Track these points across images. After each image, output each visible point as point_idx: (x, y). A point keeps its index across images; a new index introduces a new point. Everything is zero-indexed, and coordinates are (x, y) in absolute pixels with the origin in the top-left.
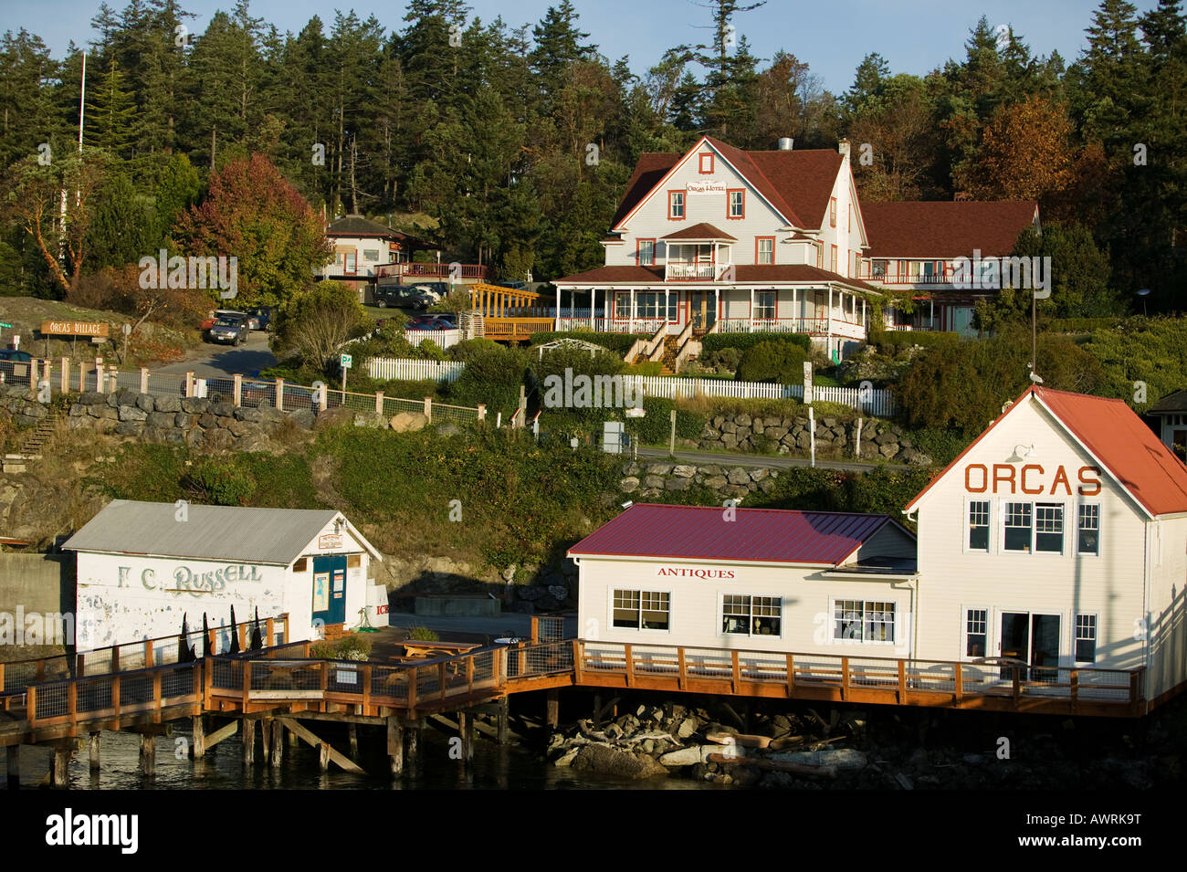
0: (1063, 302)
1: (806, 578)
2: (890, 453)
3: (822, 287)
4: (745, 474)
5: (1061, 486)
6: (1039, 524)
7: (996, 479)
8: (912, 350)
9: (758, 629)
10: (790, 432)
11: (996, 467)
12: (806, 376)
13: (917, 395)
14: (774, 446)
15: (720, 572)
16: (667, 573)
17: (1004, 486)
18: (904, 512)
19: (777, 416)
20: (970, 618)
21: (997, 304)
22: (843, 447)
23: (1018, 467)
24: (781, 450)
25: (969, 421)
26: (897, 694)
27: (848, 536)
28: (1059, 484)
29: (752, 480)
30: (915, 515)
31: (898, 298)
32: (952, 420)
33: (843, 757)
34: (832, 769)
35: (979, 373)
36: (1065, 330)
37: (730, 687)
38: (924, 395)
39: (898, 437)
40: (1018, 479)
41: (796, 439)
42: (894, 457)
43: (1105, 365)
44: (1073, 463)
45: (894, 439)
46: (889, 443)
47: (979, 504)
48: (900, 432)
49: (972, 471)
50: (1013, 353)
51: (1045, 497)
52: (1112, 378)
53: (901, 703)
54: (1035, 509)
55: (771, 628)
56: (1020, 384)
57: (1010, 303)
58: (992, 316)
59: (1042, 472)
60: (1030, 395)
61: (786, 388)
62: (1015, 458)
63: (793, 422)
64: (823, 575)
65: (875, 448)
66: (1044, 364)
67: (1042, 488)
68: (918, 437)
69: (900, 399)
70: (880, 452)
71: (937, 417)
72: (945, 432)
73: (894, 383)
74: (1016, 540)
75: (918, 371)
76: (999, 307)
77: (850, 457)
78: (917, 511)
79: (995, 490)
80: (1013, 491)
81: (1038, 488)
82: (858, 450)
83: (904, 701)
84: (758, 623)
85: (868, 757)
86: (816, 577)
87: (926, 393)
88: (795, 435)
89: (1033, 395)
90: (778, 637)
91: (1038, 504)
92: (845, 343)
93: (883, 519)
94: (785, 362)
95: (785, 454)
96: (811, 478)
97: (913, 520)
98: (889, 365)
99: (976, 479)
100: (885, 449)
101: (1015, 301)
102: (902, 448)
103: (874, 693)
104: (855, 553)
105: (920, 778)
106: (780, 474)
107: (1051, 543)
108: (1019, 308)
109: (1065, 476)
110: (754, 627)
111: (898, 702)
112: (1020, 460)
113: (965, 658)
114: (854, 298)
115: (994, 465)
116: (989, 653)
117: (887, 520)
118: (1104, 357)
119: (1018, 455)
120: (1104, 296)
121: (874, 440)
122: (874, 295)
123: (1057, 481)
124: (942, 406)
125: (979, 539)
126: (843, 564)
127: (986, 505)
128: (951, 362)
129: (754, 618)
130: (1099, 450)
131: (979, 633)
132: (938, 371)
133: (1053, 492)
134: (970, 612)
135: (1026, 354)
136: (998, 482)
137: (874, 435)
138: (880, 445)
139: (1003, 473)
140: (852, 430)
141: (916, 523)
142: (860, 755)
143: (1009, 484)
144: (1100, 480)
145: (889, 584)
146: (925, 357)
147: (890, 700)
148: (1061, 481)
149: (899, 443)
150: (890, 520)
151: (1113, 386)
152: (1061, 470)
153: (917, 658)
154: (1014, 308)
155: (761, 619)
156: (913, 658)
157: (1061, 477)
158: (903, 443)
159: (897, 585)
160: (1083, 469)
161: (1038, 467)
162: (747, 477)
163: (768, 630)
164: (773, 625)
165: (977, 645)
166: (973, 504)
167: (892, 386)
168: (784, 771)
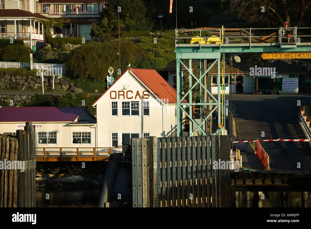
0: (128, 25)
1: (64, 126)
2: (65, 88)
3: (27, 19)
4: (19, 97)
5: (138, 96)
6: (132, 108)
7: (119, 95)
8: (66, 45)
9: (49, 142)
10: (26, 81)
11: (119, 91)
12: (31, 59)
13: (76, 66)
14: (20, 87)
15: (37, 125)
16: (20, 127)
17: (121, 97)
18: (92, 105)
19: (20, 75)
20: (113, 135)
21: (101, 26)
22: (48, 86)
23: (125, 91)
24: (23, 88)
25: (96, 75)
26: (93, 158)
27: (74, 114)
28: (137, 96)
29: (22, 99)
30: (96, 106)
31: (56, 22)
32: (89, 75)
33: (77, 178)
34: (75, 181)
35: (99, 57)
36: (129, 36)
37: (42, 159)
38: (78, 66)
39: (69, 82)
40: (125, 95)
41: (29, 84)
42: (67, 90)
43: (146, 52)
44: (141, 90)
45: (67, 83)
46: (65, 84)
47: (114, 102)
48: (69, 80)
49: (112, 93)
50: (111, 48)
51: (133, 100)
52: (149, 57)
53: (94, 160)
54: (130, 103)
55: (53, 142)
56: (114, 60)
57: (106, 25)
58: (99, 31)
59: (132, 92)
60: (128, 71)
61: (22, 64)
62: (124, 89)
63: (27, 77)
64: (70, 125)
65: (60, 86)
66: (123, 52)
67: (132, 97)
68: (76, 82)
69: (69, 67)
70: (62, 88)
71: (84, 74)
72: (87, 80)
73: (66, 61)
74: (126, 112)
75: (75, 57)
76: (101, 27)
77: (51, 90)
78: (96, 105)
79: (119, 98)
80: (124, 98)
81: (131, 97)
82: (53, 88)
83: (95, 160)
84: (49, 140)
85: (84, 178)
86: (67, 125)
87: (79, 65)
88: (28, 82)
89: (129, 70)
90: (56, 144)
91: (131, 102)
92: (37, 42)
93: (83, 109)
94: (20, 53)
95: (25, 90)
96: (44, 98)
97: (95, 108)
98: (59, 53)
99: (113, 95)
100: (64, 87)
101: (108, 24)
102: (70, 86)
103: (86, 158)
104: (77, 119)
105: (101, 182)
106: (32, 97)
107: (135, 113)
108: (110, 27)
109: (139, 93)
110: (48, 142)
111: (93, 160)
112: (126, 89)
113: (112, 147)
114: (39, 23)
115: (118, 91)
116: (119, 145)
117: (84, 109)
118: (146, 48)
119: (125, 88)
120: (144, 21)
121: (59, 83)
122: (46, 21)
123: (137, 95)
124: (86, 70)
125: (115, 112)
126: (74, 122)
127: (116, 103)
128: (88, 53)
129: (48, 139)
130: (148, 86)
131: (116, 140)
132: (83, 56)
133: (136, 98)
134: (113, 134)
135: (116, 49)
136: (120, 96)
137: (59, 81)
138: (62, 85)
139: (121, 93)
140: (50, 80)
141: (96, 109)
142: (82, 177)
143: (123, 96)
144: (149, 94)
145: (89, 127)
146: (78, 51)
147: (91, 160)
148: (138, 95)
149: (69, 84)
150: (85, 109)
151: (150, 60)
152: (138, 92)
153: (98, 147)
154: (108, 27)
155: (50, 139)
156: (96, 147)
157: (138, 94)
158: (71, 84)
159: (91, 127)
160: (144, 91)
161: (131, 91)
162: (20, 98)
163: (52, 142)
164: (54, 141)
165: (115, 143)
166: (112, 102)
167: (66, 63)
168: (60, 182)
